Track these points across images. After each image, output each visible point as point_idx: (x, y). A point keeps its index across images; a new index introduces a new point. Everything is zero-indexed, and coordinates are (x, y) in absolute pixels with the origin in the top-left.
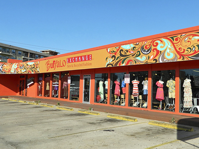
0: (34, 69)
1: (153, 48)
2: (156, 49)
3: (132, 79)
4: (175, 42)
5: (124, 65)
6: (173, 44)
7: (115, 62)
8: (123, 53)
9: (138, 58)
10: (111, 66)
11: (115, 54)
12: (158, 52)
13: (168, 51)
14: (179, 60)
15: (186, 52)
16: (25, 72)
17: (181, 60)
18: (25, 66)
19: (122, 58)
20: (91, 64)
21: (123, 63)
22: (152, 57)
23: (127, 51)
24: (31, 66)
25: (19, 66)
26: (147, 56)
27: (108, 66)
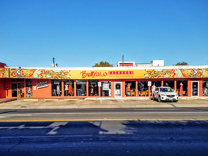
0: (60, 75)
1: (172, 72)
2: (174, 73)
3: (152, 85)
4: (182, 71)
5: (156, 78)
6: (181, 71)
7: (150, 76)
8: (156, 73)
9: (165, 75)
10: (148, 78)
11: (151, 72)
12: (175, 74)
13: (179, 74)
14: (183, 78)
15: (186, 75)
16: (51, 77)
17: (184, 77)
18: (50, 73)
19: (155, 75)
20: (132, 76)
21: (155, 77)
22: (172, 76)
23: (158, 72)
24: (57, 73)
25: (43, 72)
26: (170, 75)
27: (146, 78)
